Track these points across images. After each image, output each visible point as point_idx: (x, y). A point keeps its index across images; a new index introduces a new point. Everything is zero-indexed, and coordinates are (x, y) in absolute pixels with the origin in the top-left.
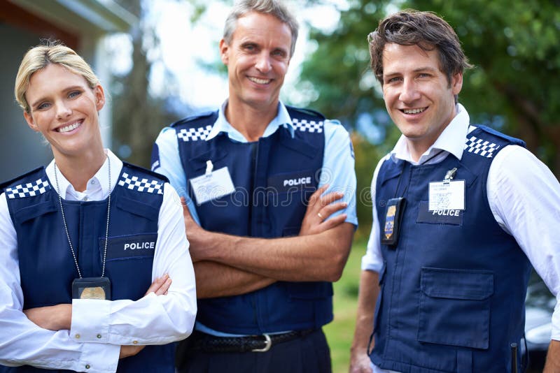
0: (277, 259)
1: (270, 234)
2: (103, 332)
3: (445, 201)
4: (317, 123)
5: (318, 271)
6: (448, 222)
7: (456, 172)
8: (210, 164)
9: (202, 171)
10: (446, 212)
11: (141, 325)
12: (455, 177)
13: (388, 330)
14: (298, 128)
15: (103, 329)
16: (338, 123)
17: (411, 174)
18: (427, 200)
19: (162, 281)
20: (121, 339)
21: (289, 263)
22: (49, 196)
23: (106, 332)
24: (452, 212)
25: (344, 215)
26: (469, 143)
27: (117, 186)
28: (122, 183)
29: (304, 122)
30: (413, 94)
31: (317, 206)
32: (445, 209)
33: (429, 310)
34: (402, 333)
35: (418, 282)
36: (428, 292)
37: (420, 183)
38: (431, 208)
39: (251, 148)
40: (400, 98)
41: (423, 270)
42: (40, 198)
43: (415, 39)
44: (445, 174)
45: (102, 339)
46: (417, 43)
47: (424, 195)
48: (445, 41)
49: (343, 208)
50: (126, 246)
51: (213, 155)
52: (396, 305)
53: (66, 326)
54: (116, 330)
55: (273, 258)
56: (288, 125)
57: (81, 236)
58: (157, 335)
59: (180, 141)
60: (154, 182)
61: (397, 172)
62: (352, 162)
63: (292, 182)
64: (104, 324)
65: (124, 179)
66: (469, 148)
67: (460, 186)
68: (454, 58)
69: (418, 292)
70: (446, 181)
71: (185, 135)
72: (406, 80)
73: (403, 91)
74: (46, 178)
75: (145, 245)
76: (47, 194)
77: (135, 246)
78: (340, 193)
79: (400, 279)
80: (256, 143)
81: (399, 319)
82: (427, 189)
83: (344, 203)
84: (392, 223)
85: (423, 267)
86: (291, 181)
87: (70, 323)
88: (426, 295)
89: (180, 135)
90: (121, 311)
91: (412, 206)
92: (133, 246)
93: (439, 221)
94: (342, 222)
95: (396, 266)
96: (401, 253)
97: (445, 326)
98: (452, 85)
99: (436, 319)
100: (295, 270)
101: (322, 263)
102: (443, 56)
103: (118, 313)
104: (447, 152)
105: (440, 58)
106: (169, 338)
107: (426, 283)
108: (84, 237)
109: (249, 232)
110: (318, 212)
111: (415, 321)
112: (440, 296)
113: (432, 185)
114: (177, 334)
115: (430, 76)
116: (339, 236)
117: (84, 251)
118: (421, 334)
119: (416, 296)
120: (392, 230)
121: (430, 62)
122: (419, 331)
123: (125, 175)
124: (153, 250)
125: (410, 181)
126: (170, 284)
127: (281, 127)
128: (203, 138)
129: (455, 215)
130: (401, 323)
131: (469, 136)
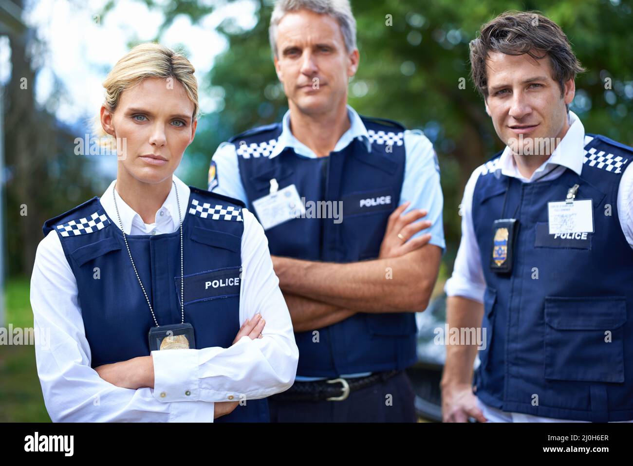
0: (354, 286)
1: (345, 259)
2: (192, 387)
3: (569, 223)
4: (396, 134)
5: (402, 299)
6: (573, 246)
7: (578, 189)
8: (274, 183)
9: (266, 191)
10: (571, 235)
11: (237, 375)
12: (579, 196)
13: (506, 367)
14: (375, 141)
15: (192, 383)
16: (419, 134)
17: (523, 193)
18: (546, 220)
19: (254, 323)
20: (214, 394)
21: (366, 290)
22: (109, 232)
23: (196, 387)
24: (578, 236)
25: (428, 235)
26: (588, 155)
27: (188, 215)
28: (193, 211)
29: (381, 133)
30: (524, 107)
31: (398, 227)
32: (570, 232)
33: (555, 344)
34: (523, 371)
35: (541, 313)
36: (555, 323)
37: (535, 202)
38: (551, 232)
39: (321, 163)
40: (510, 113)
41: (547, 300)
42: (98, 235)
43: (525, 48)
44: (566, 193)
45: (191, 396)
46: (527, 52)
47: (542, 216)
48: (557, 47)
49: (426, 227)
50: (208, 284)
51: (278, 173)
52: (515, 339)
53: (148, 384)
54: (207, 383)
55: (349, 285)
56: (363, 137)
57: (153, 277)
58: (257, 387)
59: (240, 158)
60: (230, 208)
61: (500, 189)
62: (437, 177)
63: (369, 202)
64: (193, 378)
65: (194, 207)
66: (589, 161)
67: (586, 206)
68: (567, 63)
69: (543, 324)
70: (567, 201)
71: (245, 151)
72: (516, 92)
73: (513, 105)
74: (102, 212)
75: (228, 282)
76: (107, 229)
77: (217, 284)
78: (423, 210)
79: (518, 310)
80: (326, 158)
81: (520, 355)
82: (545, 209)
83: (427, 221)
84: (505, 248)
85: (547, 297)
86: (368, 200)
87: (153, 380)
88: (551, 328)
89: (240, 152)
90: (211, 360)
91: (527, 228)
92: (215, 284)
93: (562, 245)
94: (425, 243)
95: (512, 296)
96: (517, 281)
97: (576, 360)
98: (565, 94)
99: (564, 354)
100: (375, 299)
101: (405, 291)
102: (555, 62)
103: (210, 364)
104: (563, 167)
105: (552, 65)
106: (270, 389)
107: (550, 315)
108: (157, 277)
109: (321, 257)
110: (399, 232)
111: (538, 356)
112: (568, 328)
113: (551, 205)
114: (279, 384)
115: (542, 85)
116: (424, 259)
117: (159, 293)
118: (549, 370)
119: (539, 329)
120: (505, 256)
121: (542, 71)
122: (546, 368)
123: (195, 202)
124: (239, 287)
125: (522, 200)
126: (264, 325)
127: (356, 139)
128: (266, 154)
129: (582, 238)
130: (522, 359)
131: (587, 148)
